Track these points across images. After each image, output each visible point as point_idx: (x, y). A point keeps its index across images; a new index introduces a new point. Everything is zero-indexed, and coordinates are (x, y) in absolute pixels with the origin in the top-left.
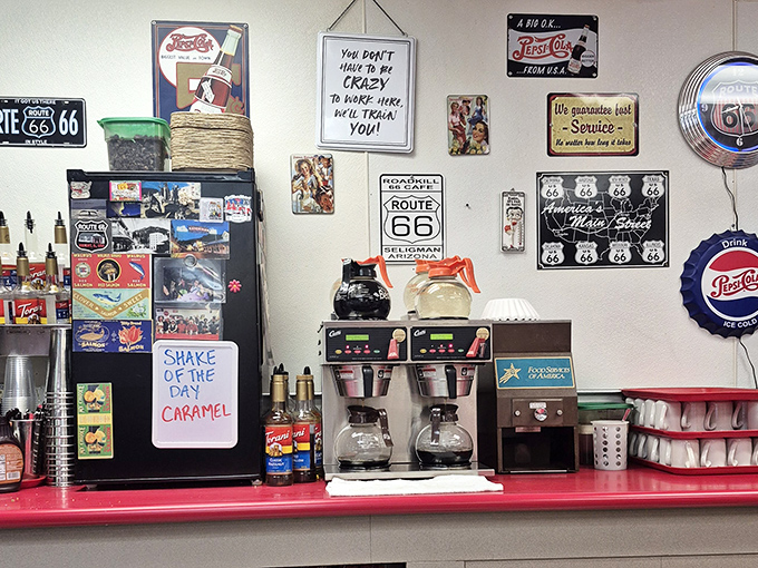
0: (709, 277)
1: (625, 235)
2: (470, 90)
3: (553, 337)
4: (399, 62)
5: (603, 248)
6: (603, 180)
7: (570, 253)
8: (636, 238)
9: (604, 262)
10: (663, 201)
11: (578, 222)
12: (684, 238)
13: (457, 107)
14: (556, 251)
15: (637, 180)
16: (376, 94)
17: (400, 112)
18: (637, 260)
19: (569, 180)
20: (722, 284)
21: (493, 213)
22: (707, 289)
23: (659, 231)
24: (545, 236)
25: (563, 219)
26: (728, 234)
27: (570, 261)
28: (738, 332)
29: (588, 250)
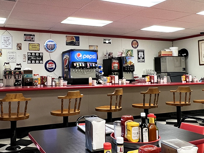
0: (47, 65)
1: (38, 60)
2: (19, 42)
3: (30, 72)
4: (10, 39)
5: (35, 61)
6: (35, 53)
7: (31, 62)
8: (39, 60)
9: (35, 63)
10: (42, 56)
11: (32, 58)
12: (45, 61)
13: (18, 44)
14: (30, 62)
15: (39, 54)
16: (8, 42)
17: (11, 44)
18: (39, 63)
19: (31, 53)
20: (49, 66)
22: (47, 66)
23: (42, 60)
24: (28, 60)
25: (31, 58)
26: (50, 60)
27: (31, 63)
28: (51, 72)
29: (33, 62)
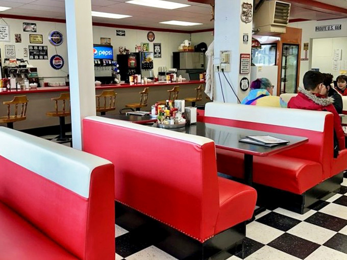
0: (54, 61)
1: (41, 55)
2: (18, 33)
3: (34, 70)
4: (7, 28)
5: (39, 57)
6: (38, 47)
7: (34, 57)
8: (43, 55)
9: (39, 59)
10: (47, 50)
11: (35, 53)
12: (50, 56)
13: (16, 36)
14: (32, 57)
15: (43, 47)
16: (4, 33)
17: (8, 36)
18: (44, 59)
19: (33, 47)
21: (23, 52)
22: (54, 63)
23: (46, 54)
24: (30, 55)
25: (33, 52)
26: (56, 55)
27: (34, 58)
28: (58, 69)
29: (37, 57)
